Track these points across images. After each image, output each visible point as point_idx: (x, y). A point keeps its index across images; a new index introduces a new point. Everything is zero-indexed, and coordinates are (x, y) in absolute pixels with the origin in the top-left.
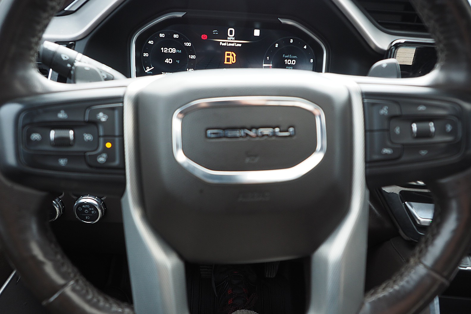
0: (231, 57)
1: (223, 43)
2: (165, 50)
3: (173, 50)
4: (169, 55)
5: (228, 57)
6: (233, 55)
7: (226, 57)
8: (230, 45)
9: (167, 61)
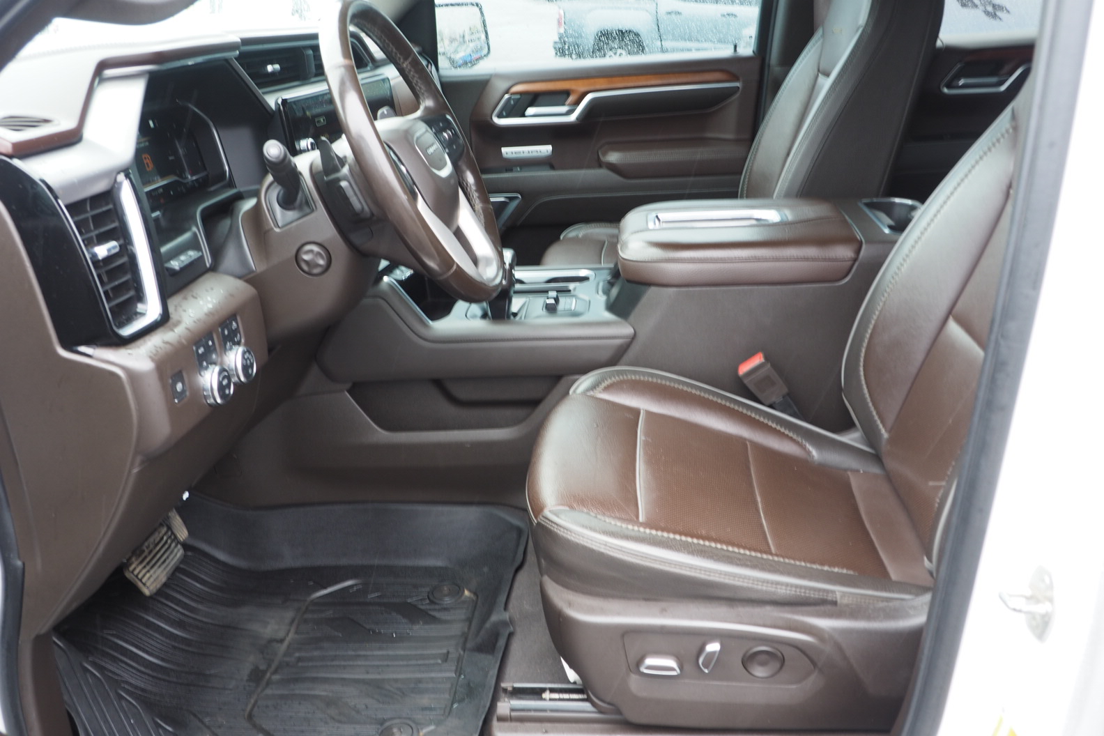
7: (145, 162)
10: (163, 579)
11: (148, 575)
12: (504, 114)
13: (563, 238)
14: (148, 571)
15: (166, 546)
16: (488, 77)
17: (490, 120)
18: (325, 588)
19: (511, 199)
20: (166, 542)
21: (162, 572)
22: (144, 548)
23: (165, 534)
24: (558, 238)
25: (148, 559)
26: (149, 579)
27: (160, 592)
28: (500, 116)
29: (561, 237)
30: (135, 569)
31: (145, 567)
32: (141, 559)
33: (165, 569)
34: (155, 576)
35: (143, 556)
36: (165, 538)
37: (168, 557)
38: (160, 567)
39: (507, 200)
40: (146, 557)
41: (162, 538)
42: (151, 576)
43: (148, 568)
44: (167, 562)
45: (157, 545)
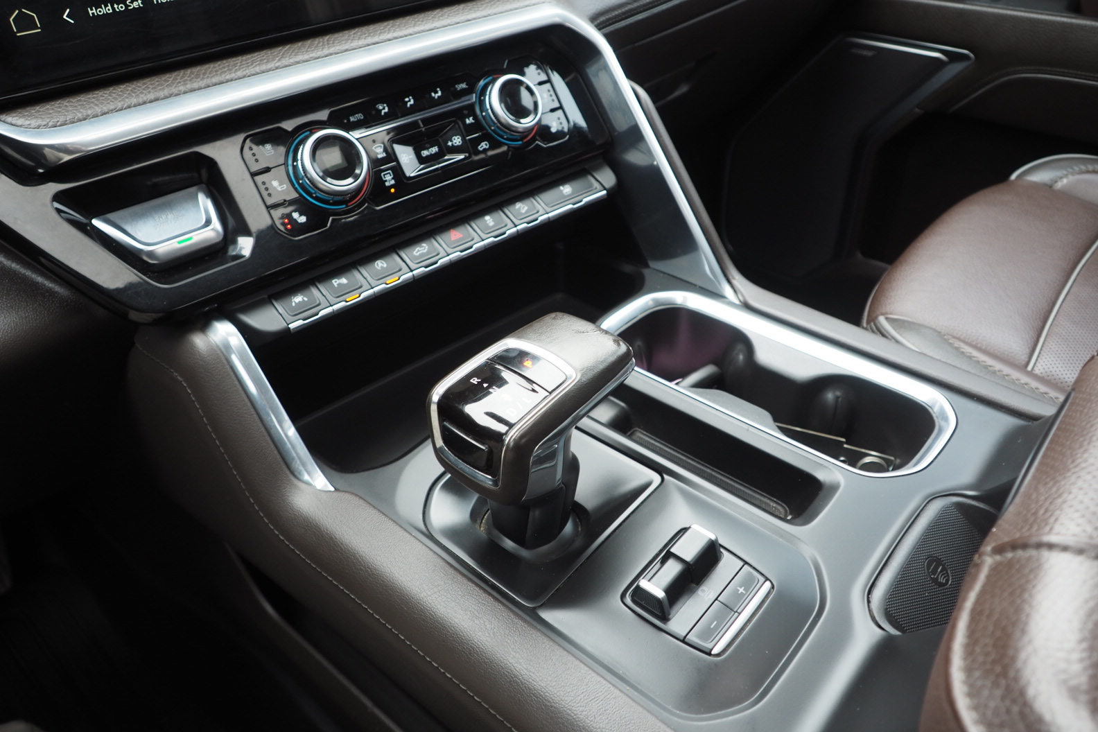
13: (1018, 177)
19: (953, 57)
24: (1003, 177)
39: (943, 58)
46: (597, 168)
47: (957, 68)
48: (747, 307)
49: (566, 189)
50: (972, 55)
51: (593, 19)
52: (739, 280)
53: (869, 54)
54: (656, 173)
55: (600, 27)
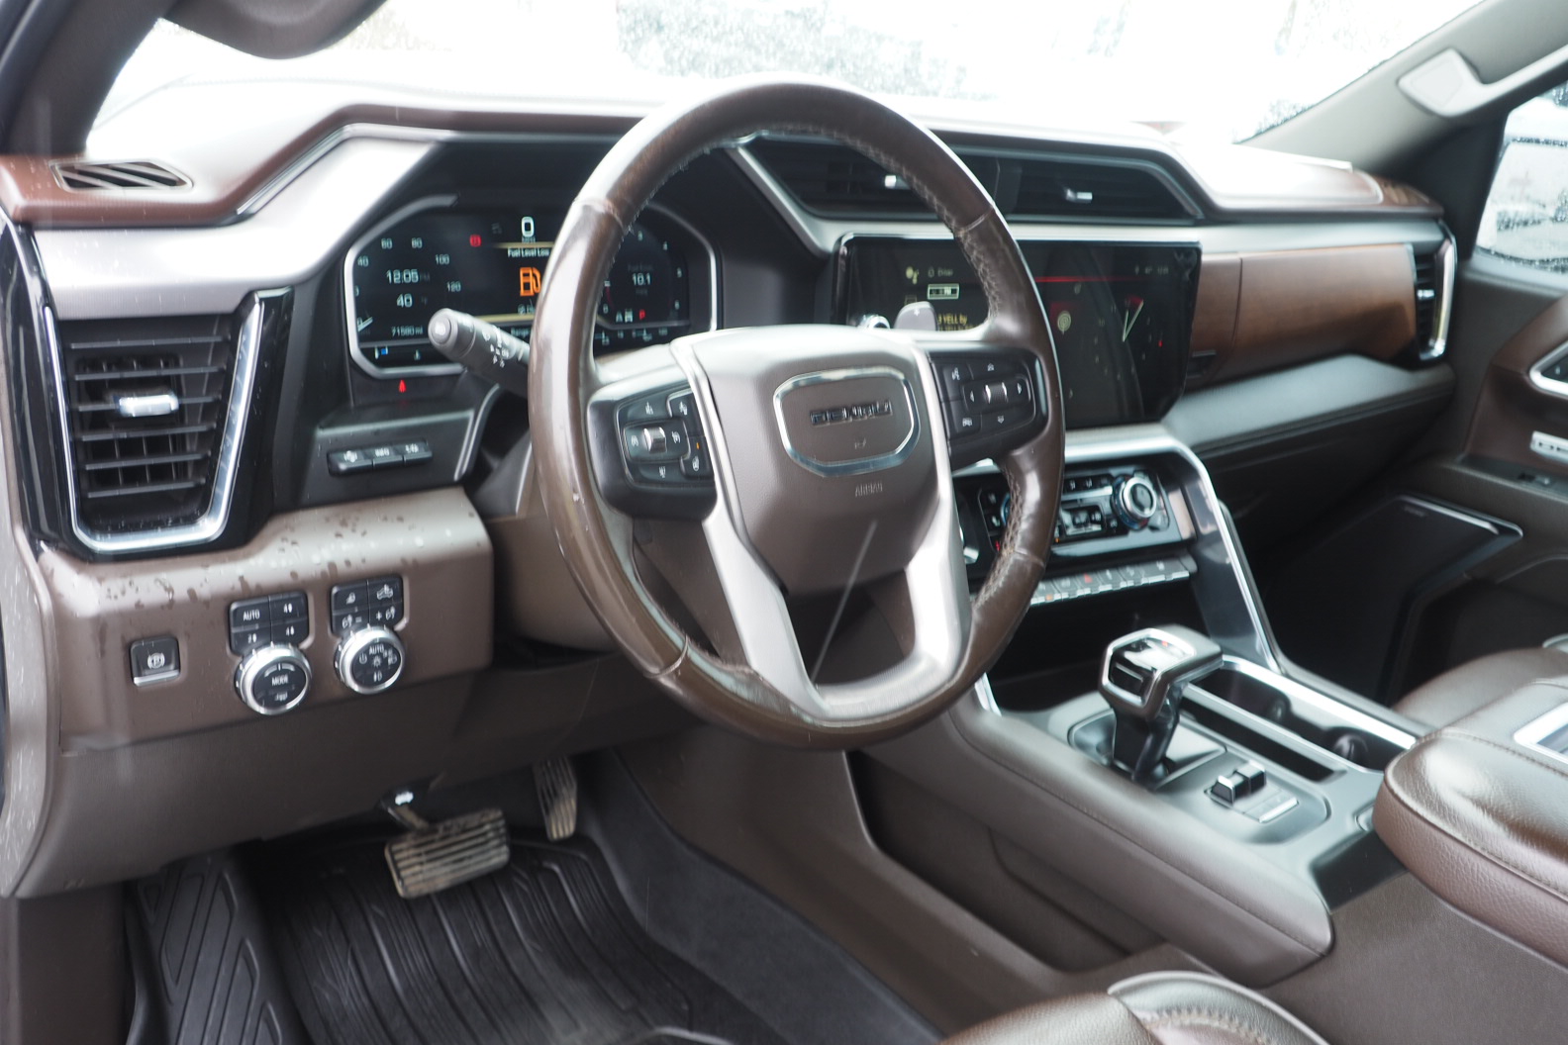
0: (531, 280)
1: (514, 251)
2: (396, 277)
3: (413, 276)
4: (404, 288)
5: (526, 281)
6: (534, 276)
7: (522, 280)
8: (527, 253)
9: (402, 301)
10: (442, 883)
11: (417, 868)
12: (1558, 371)
13: (1551, 646)
14: (421, 864)
15: (481, 840)
16: (1555, 294)
17: (1522, 371)
18: (691, 1028)
19: (1502, 530)
20: (484, 834)
21: (446, 874)
22: (441, 828)
23: (492, 822)
24: (1536, 643)
25: (434, 846)
26: (414, 874)
27: (425, 900)
28: (1547, 373)
29: (1546, 644)
30: (401, 851)
31: (419, 855)
32: (423, 840)
33: (453, 871)
34: (428, 875)
35: (430, 838)
36: (487, 827)
37: (470, 857)
38: (446, 865)
39: (1494, 530)
40: (432, 842)
41: (481, 826)
42: (421, 872)
43: (424, 858)
44: (465, 863)
45: (465, 831)
46: (1184, 556)
47: (1508, 541)
48: (1287, 676)
49: (1161, 566)
50: (1521, 533)
51: (1193, 448)
52: (1282, 658)
53: (1421, 514)
54: (1229, 570)
55: (1198, 454)
